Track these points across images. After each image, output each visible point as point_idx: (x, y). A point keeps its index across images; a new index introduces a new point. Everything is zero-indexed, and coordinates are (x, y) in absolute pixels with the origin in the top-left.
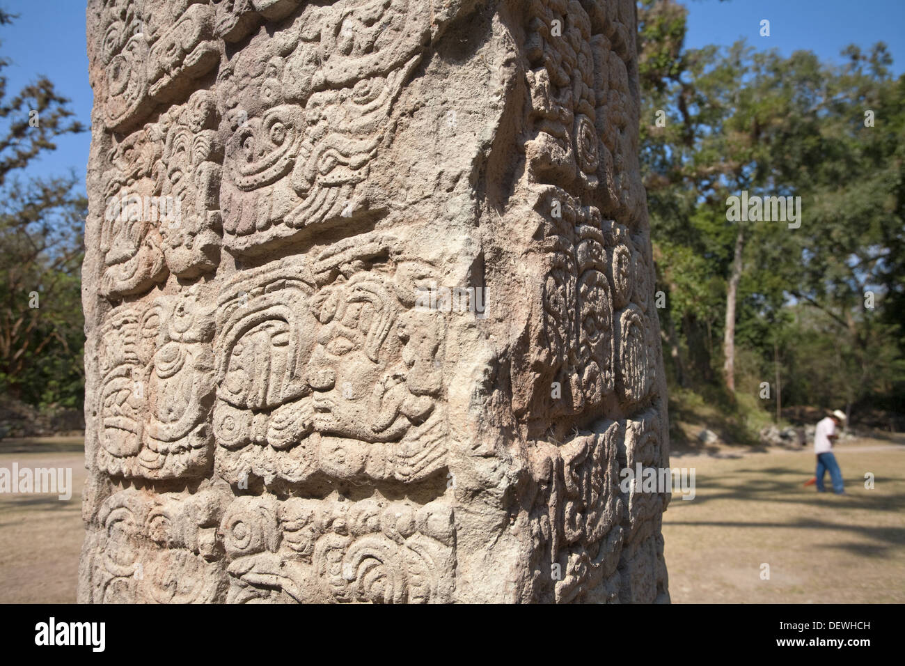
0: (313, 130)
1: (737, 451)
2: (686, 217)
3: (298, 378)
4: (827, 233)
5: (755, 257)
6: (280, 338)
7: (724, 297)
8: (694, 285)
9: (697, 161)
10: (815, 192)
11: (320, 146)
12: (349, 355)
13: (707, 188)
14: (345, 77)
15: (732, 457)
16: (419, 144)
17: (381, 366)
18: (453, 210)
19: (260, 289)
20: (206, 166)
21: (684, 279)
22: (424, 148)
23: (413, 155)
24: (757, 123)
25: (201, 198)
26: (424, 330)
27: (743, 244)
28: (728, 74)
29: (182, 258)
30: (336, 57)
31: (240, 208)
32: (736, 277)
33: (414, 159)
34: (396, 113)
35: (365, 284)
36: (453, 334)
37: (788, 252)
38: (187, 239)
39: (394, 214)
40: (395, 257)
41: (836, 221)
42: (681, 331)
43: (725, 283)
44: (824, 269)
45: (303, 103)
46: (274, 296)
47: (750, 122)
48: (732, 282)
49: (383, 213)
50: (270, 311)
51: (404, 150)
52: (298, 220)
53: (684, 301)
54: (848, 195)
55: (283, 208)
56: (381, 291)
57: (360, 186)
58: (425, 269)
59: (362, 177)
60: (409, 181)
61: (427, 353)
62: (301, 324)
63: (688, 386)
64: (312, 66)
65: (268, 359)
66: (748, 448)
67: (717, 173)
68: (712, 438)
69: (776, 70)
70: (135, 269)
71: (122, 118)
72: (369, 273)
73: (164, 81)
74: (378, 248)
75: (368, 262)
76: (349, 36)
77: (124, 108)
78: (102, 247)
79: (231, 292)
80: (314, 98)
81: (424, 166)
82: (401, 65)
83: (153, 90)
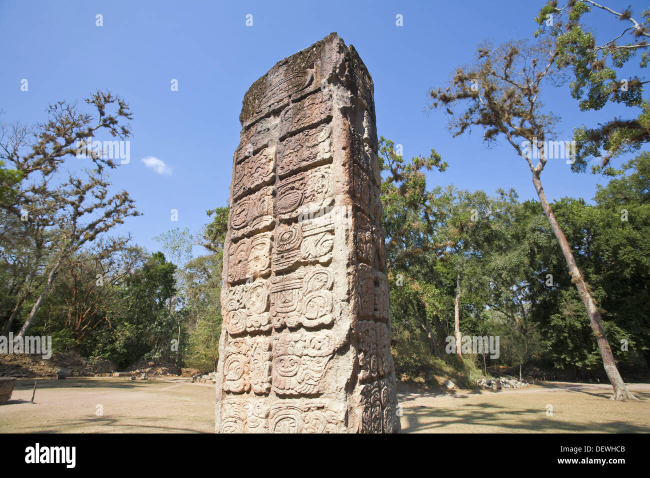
0: (304, 367)
1: (465, 392)
2: (431, 266)
4: (500, 275)
5: (467, 287)
6: (293, 425)
7: (454, 306)
8: (437, 304)
9: (435, 241)
10: (492, 255)
11: (305, 372)
13: (441, 254)
14: (313, 355)
15: (463, 397)
16: (332, 377)
18: (340, 397)
19: (286, 408)
20: (268, 363)
21: (432, 300)
23: (331, 380)
24: (461, 224)
25: (266, 372)
27: (461, 280)
28: (447, 200)
29: (258, 388)
30: (310, 349)
31: (280, 381)
32: (458, 296)
34: (326, 368)
35: (318, 415)
37: (482, 284)
38: (260, 384)
39: (325, 395)
40: (326, 409)
41: (503, 269)
42: (433, 324)
43: (453, 299)
44: (501, 293)
45: (300, 357)
46: (291, 411)
47: (458, 224)
48: (456, 299)
49: (322, 394)
50: (290, 416)
51: (329, 378)
52: (299, 391)
53: (432, 312)
54: (507, 257)
55: (294, 386)
56: (322, 418)
57: (317, 387)
58: (334, 414)
59: (317, 384)
60: (329, 387)
62: (299, 422)
63: (438, 355)
64: (304, 348)
65: (289, 430)
66: (471, 391)
67: (445, 246)
68: (451, 385)
69: (468, 199)
70: (238, 385)
71: (235, 333)
72: (319, 412)
73: (253, 329)
74: (321, 406)
75: (319, 408)
76: (314, 344)
77: (235, 329)
78: (225, 373)
79: (276, 406)
80: (304, 357)
81: (333, 384)
82: (328, 356)
83: (249, 330)
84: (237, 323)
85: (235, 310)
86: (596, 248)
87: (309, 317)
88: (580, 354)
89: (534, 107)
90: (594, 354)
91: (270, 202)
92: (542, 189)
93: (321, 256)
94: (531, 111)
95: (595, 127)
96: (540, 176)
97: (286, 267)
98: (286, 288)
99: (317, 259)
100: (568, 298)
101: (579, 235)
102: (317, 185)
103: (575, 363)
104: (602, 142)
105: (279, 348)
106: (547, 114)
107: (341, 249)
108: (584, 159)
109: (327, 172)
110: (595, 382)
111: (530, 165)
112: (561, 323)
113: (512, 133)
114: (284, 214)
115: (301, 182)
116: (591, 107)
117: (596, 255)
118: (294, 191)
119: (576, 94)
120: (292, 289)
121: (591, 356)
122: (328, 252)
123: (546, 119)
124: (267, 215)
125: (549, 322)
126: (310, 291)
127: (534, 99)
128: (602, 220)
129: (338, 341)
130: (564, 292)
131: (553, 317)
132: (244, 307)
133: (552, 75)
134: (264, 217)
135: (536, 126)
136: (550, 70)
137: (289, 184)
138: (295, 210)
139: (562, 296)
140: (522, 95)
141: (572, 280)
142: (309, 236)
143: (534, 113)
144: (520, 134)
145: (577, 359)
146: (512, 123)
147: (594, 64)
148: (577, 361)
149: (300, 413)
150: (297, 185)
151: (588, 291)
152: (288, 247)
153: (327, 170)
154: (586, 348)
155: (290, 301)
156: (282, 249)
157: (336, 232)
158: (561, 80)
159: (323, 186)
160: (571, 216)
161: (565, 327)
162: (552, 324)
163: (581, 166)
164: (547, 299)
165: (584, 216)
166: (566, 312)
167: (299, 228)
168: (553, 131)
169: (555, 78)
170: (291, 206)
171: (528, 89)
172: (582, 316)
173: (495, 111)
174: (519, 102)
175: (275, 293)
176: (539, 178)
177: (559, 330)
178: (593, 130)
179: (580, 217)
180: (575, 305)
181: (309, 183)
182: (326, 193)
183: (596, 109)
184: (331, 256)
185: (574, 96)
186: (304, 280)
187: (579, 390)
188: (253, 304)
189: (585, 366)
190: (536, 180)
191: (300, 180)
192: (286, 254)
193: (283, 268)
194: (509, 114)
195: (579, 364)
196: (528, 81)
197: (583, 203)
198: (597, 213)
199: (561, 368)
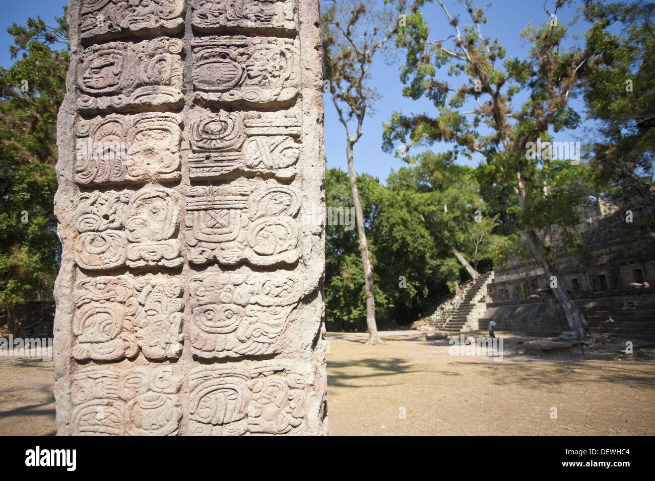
0: (250, 319)
3: (242, 412)
6: (232, 397)
11: (253, 326)
12: (268, 405)
14: (267, 304)
16: (295, 332)
17: (281, 408)
18: (306, 356)
19: (219, 376)
20: (179, 314)
22: (297, 334)
23: (293, 336)
25: (175, 329)
26: (299, 397)
30: (262, 296)
31: (205, 340)
33: (293, 337)
34: (287, 321)
35: (276, 381)
36: (308, 398)
38: (163, 345)
39: (283, 354)
40: (288, 372)
45: (244, 307)
46: (228, 379)
49: (279, 354)
50: (226, 386)
51: (291, 333)
52: (242, 352)
55: (233, 346)
56: (283, 383)
57: (272, 345)
58: (300, 377)
59: (274, 342)
60: (291, 345)
61: (300, 405)
62: (243, 392)
64: (250, 294)
65: (226, 405)
70: (111, 349)
71: (97, 267)
72: (277, 376)
73: (142, 263)
74: (281, 368)
75: (275, 372)
76: (268, 289)
77: (100, 262)
78: (76, 332)
79: (200, 375)
80: (249, 307)
81: (297, 340)
82: (290, 305)
83: (132, 265)
84: (103, 253)
85: (98, 231)
86: (379, 223)
87: (262, 252)
88: (348, 309)
89: (364, 76)
90: (359, 310)
91: (176, 65)
92: (352, 157)
93: (280, 168)
94: (361, 79)
95: (409, 116)
96: (354, 147)
97: (217, 174)
98: (216, 206)
99: (273, 172)
100: (349, 263)
101: (369, 210)
102: (272, 63)
103: (342, 316)
104: (410, 130)
105: (203, 294)
106: (372, 88)
107: (313, 164)
108: (393, 142)
109: (289, 50)
110: (354, 331)
111: (347, 134)
112: (340, 284)
113: (338, 96)
114: (207, 91)
115: (241, 50)
116: (411, 95)
117: (378, 229)
118: (228, 60)
119: (404, 79)
120: (229, 209)
121: (355, 311)
122: (292, 165)
123: (370, 93)
124: (169, 85)
125: (330, 283)
126: (262, 216)
127: (366, 67)
128: (388, 200)
129: (308, 286)
130: (347, 257)
131: (334, 278)
132: (121, 228)
133: (386, 51)
134: (162, 88)
135: (362, 97)
136: (385, 45)
137: (218, 46)
138: (228, 90)
139: (344, 260)
140: (356, 60)
141: (360, 248)
142: (258, 135)
143: (363, 83)
144: (345, 100)
145: (345, 314)
146: (341, 85)
147: (423, 55)
148: (345, 316)
149: (244, 381)
150: (233, 52)
151: (369, 259)
152: (219, 144)
153: (289, 46)
154: (353, 305)
155: (223, 226)
156: (206, 146)
157: (304, 138)
158: (392, 59)
159: (281, 68)
160: (367, 191)
161: (342, 287)
162: (332, 284)
163: (389, 148)
164: (333, 262)
165: (377, 193)
166: (345, 275)
167: (239, 120)
168: (373, 107)
169: (388, 55)
170: (220, 82)
171: (364, 55)
172: (356, 279)
173: (328, 66)
174: (351, 65)
175: (193, 210)
176: (352, 149)
177: (336, 289)
178: (406, 118)
179: (374, 193)
180: (353, 270)
181: (257, 55)
182: (287, 79)
183: (414, 99)
184: (295, 171)
185: (401, 80)
186: (251, 198)
187: (341, 338)
188: (144, 223)
189: (350, 319)
190: (349, 149)
191: (238, 46)
192: (216, 154)
193: (211, 174)
194: (340, 75)
195: (345, 318)
196: (366, 47)
197: (378, 181)
198: (386, 193)
199: (331, 321)
